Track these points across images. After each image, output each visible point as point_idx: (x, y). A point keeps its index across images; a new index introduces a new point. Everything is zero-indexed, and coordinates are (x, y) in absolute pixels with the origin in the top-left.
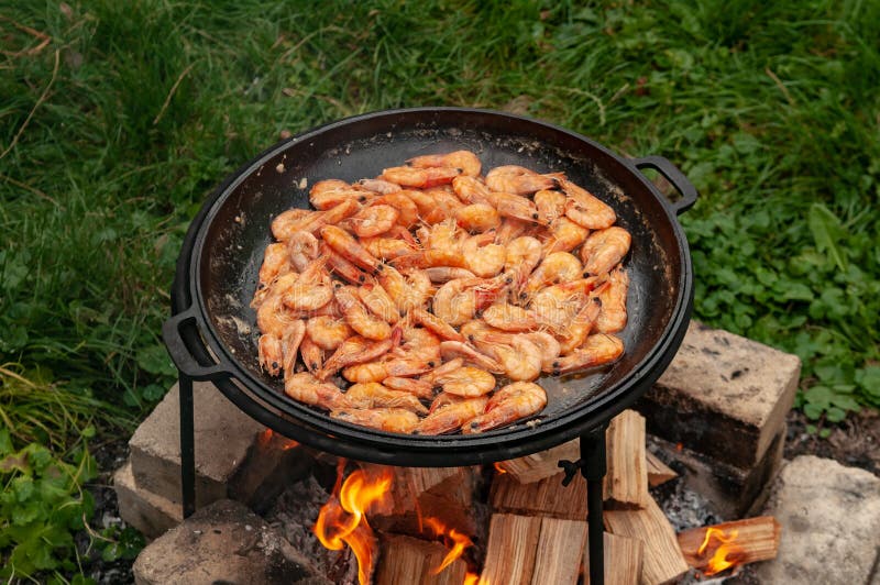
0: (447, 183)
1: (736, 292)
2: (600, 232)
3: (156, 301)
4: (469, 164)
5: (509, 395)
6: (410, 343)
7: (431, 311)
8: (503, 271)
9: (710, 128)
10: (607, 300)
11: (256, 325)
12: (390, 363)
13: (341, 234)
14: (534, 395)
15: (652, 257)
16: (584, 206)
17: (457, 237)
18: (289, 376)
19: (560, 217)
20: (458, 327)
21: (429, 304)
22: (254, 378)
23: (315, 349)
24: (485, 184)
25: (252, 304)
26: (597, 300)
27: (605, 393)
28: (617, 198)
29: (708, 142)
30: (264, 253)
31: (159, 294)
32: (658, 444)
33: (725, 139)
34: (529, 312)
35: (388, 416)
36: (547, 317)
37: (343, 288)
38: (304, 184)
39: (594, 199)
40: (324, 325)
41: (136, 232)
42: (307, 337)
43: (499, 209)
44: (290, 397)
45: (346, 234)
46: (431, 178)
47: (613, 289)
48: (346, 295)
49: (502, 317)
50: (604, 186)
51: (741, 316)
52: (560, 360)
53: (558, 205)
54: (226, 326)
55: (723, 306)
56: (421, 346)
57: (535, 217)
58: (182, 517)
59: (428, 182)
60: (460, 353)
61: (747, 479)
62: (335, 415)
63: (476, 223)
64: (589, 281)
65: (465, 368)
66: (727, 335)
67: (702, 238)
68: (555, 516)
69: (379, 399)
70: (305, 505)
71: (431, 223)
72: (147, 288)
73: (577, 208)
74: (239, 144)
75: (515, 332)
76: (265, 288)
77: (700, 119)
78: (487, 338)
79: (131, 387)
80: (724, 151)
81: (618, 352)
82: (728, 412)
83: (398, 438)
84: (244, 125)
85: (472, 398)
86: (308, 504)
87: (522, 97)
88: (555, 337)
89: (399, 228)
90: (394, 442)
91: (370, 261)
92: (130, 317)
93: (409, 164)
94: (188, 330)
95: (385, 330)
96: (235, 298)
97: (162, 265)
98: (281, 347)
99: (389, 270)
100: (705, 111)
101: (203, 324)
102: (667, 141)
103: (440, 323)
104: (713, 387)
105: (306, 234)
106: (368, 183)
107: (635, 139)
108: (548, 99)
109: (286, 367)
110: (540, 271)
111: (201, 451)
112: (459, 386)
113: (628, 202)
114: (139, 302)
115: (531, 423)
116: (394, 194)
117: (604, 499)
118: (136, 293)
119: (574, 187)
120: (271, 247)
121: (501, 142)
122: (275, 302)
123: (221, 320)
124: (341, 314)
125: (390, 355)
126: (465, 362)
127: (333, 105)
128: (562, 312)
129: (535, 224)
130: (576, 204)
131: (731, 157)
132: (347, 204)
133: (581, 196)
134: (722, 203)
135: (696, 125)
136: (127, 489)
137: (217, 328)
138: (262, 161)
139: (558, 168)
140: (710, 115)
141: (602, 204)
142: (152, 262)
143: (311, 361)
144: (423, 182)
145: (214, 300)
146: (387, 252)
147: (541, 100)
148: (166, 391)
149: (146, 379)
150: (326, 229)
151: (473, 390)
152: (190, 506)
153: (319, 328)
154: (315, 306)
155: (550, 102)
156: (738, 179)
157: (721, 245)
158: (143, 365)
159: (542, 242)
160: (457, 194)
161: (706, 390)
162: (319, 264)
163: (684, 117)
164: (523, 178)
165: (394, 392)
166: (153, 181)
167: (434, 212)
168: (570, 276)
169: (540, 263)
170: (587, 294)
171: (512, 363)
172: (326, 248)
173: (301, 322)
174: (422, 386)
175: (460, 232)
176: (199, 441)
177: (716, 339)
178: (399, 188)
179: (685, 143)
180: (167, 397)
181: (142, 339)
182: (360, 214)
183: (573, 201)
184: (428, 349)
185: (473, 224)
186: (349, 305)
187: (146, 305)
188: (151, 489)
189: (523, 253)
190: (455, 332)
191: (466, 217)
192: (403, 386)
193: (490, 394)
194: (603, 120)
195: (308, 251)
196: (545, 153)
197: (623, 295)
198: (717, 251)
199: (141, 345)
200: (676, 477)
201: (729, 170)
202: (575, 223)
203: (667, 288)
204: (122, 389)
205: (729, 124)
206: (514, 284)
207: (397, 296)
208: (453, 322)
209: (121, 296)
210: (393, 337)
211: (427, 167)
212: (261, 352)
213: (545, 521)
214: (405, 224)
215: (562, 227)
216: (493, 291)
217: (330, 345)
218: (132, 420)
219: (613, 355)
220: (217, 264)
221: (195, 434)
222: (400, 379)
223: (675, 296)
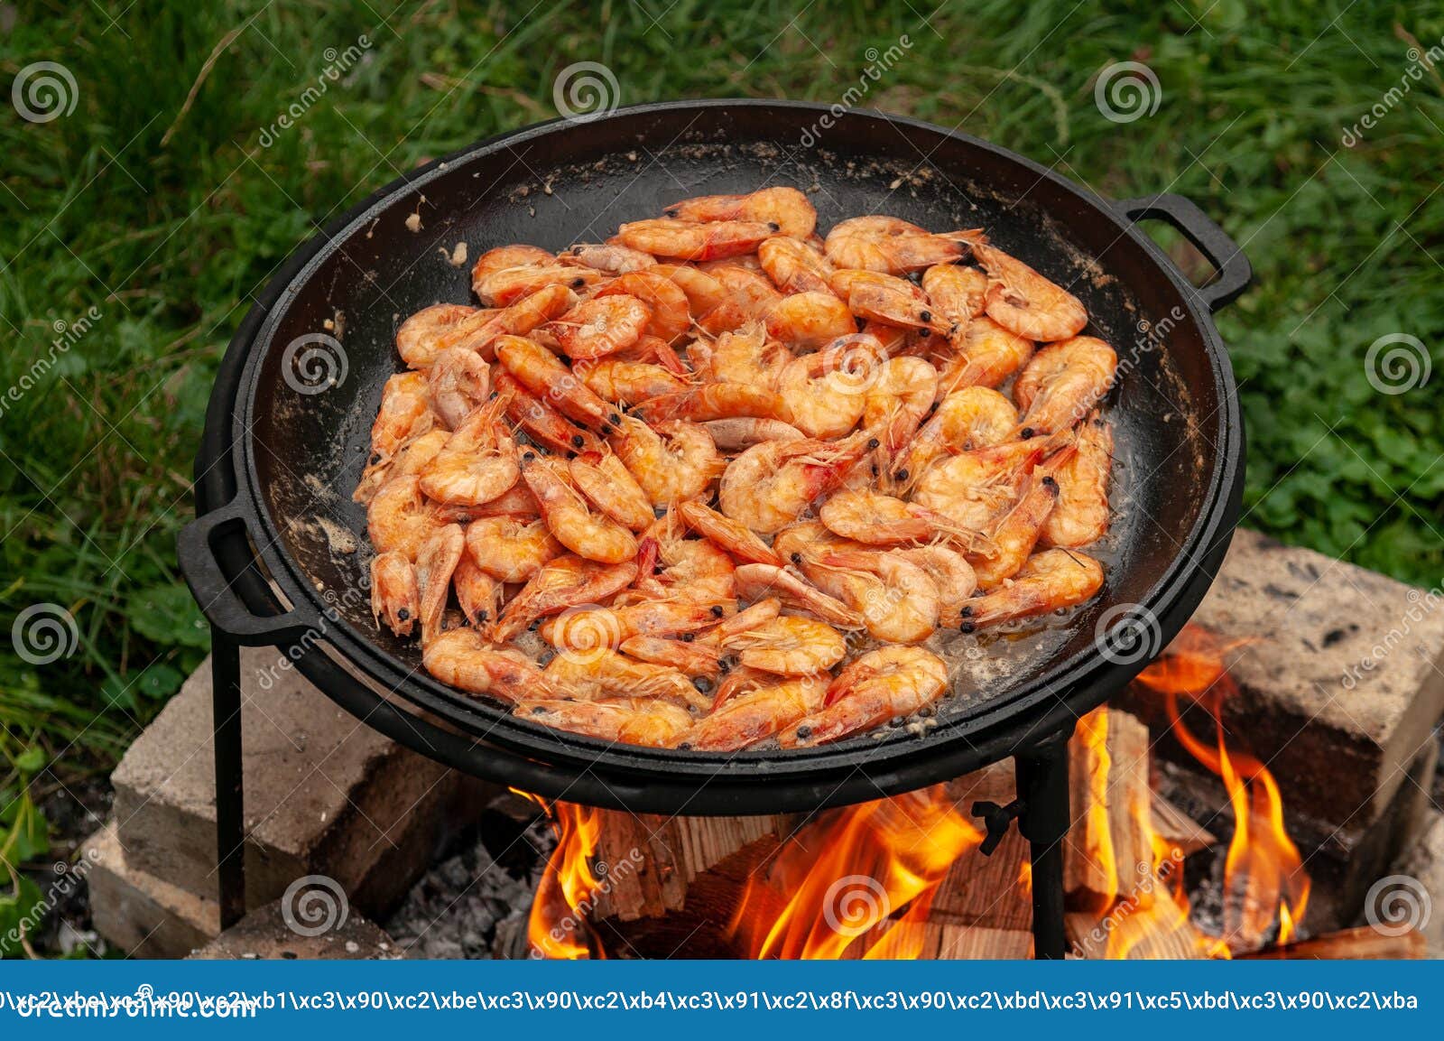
0: (748, 252)
1: (1335, 476)
2: (1056, 348)
3: (168, 498)
4: (792, 214)
5: (873, 672)
6: (674, 570)
7: (715, 504)
8: (859, 424)
9: (1281, 149)
10: (1070, 483)
11: (365, 534)
12: (633, 609)
13: (536, 354)
14: (924, 673)
15: (1161, 398)
16: (1024, 294)
17: (767, 358)
18: (430, 635)
19: (975, 317)
20: (773, 538)
21: (713, 491)
22: (362, 639)
23: (484, 582)
24: (824, 253)
25: (358, 495)
26: (1049, 481)
27: (1065, 665)
28: (1090, 279)
29: (1276, 176)
30: (382, 394)
31: (173, 483)
32: (1176, 779)
33: (1309, 170)
34: (912, 507)
35: (631, 715)
36: (949, 515)
37: (539, 460)
38: (461, 254)
39: (1043, 282)
40: (500, 534)
41: (126, 362)
42: (468, 557)
43: (852, 301)
44: (433, 677)
45: (544, 352)
46: (716, 242)
47: (1081, 463)
48: (546, 474)
49: (857, 516)
50: (1062, 254)
51: (1343, 524)
52: (976, 603)
53: (971, 295)
54: (305, 537)
55: (1306, 505)
56: (697, 575)
57: (925, 317)
58: (217, 928)
59: (710, 248)
60: (777, 589)
61: (1355, 850)
62: (525, 713)
63: (808, 329)
64: (1032, 444)
65: (784, 619)
66: (1315, 558)
67: (1265, 369)
68: (968, 921)
69: (612, 680)
70: (466, 904)
71: (716, 332)
72: (149, 471)
73: (1009, 299)
74: (332, 184)
75: (886, 546)
76: (382, 462)
77: (1259, 130)
78: (828, 559)
79: (117, 670)
80: (1308, 194)
81: (1091, 585)
82: (1316, 714)
83: (652, 756)
84: (344, 146)
85: (796, 677)
86: (473, 901)
87: (902, 89)
88: (965, 557)
89: (652, 341)
90: (641, 764)
91: (593, 407)
92: (116, 530)
93: (672, 214)
94: (229, 541)
95: (623, 543)
96: (324, 482)
97: (177, 426)
98: (416, 578)
99: (632, 426)
100: (1269, 114)
101: (258, 533)
102: (1193, 173)
103: (736, 527)
104: (1287, 660)
105: (465, 352)
106: (588, 251)
107: (1128, 173)
108: (953, 91)
109: (427, 618)
110: (935, 426)
111: (258, 794)
112: (774, 654)
113: (1111, 287)
114: (132, 499)
115: (916, 727)
116: (643, 272)
117: (1069, 886)
118: (127, 481)
119: (1004, 258)
120: (395, 380)
121: (857, 169)
122: (404, 490)
123: (295, 525)
124: (535, 511)
125: (634, 594)
126: (784, 606)
127: (521, 108)
128: (981, 507)
129: (924, 333)
130: (1006, 292)
131: (1323, 207)
132: (547, 293)
133: (1016, 276)
134: (1305, 297)
135: (1250, 141)
136: (109, 871)
137: (286, 540)
138: (376, 209)
139: (969, 221)
140: (1281, 121)
141: (1061, 293)
142: (160, 419)
143: (474, 605)
144: (700, 249)
145: (281, 485)
146: (628, 388)
147: (941, 95)
148: (186, 677)
149: (145, 653)
150: (505, 344)
151: (800, 662)
152: (235, 905)
153: (493, 540)
154: (481, 497)
155: (956, 99)
156: (1336, 251)
157: (1302, 381)
158: (139, 625)
159: (938, 369)
160: (767, 274)
161: (1273, 667)
162: (491, 412)
163: (1228, 128)
164: (900, 241)
165: (643, 666)
166: (160, 258)
167: (723, 309)
168: (994, 436)
169: (935, 407)
170: (1030, 471)
171: (878, 607)
172: (504, 381)
173: (455, 529)
174: (700, 655)
175: (774, 349)
176: (253, 774)
177: (1291, 566)
178: (649, 262)
179: (1230, 178)
180: (188, 686)
181: (138, 575)
182: (574, 313)
183: (1002, 286)
184: (711, 581)
185: (799, 333)
186: (552, 493)
187: (146, 506)
188: (156, 871)
189: (901, 388)
190: (764, 546)
191: (786, 318)
192: (659, 655)
193: (835, 670)
194: (1064, 134)
195: (469, 387)
196: (945, 190)
197: (1103, 472)
198: (1293, 394)
199: (137, 586)
200: (1212, 845)
201: (1318, 231)
202: (1005, 329)
203: (1190, 459)
204: (98, 674)
205: (1318, 140)
206: (881, 448)
207: (647, 477)
208: (762, 528)
209: (95, 488)
210: (639, 557)
211: (707, 220)
212: (375, 587)
213: (949, 932)
214: (663, 333)
215: (979, 338)
216: (840, 466)
217: (513, 574)
218: (119, 735)
219: (1082, 592)
220: (287, 414)
221: (244, 759)
222: (654, 641)
223: (1207, 473)
